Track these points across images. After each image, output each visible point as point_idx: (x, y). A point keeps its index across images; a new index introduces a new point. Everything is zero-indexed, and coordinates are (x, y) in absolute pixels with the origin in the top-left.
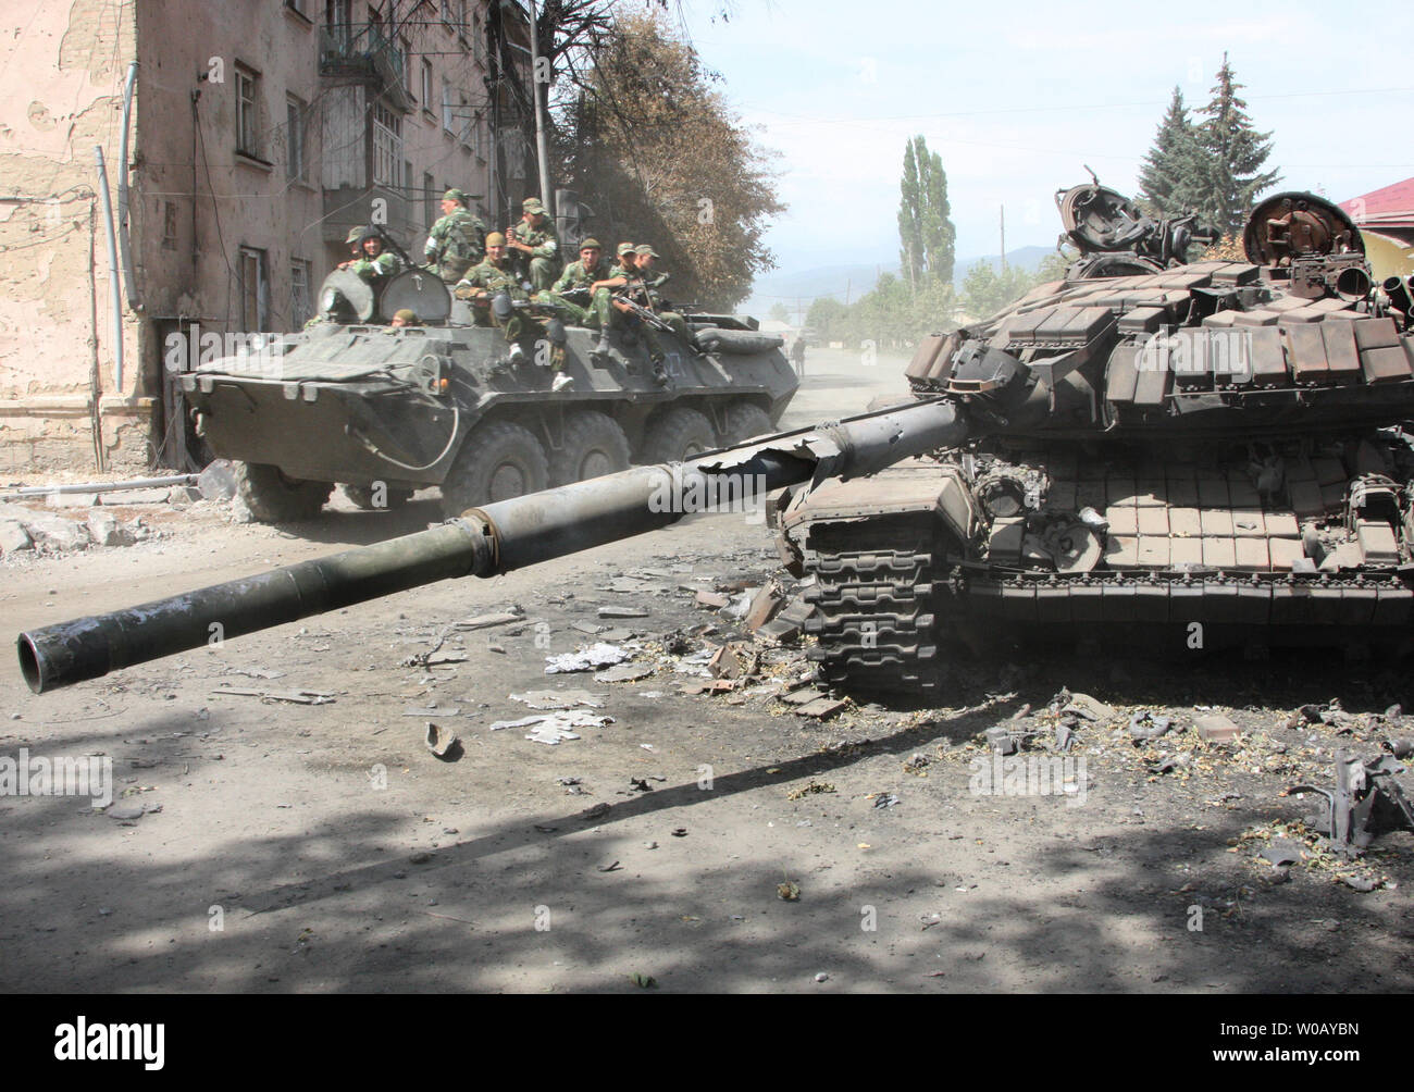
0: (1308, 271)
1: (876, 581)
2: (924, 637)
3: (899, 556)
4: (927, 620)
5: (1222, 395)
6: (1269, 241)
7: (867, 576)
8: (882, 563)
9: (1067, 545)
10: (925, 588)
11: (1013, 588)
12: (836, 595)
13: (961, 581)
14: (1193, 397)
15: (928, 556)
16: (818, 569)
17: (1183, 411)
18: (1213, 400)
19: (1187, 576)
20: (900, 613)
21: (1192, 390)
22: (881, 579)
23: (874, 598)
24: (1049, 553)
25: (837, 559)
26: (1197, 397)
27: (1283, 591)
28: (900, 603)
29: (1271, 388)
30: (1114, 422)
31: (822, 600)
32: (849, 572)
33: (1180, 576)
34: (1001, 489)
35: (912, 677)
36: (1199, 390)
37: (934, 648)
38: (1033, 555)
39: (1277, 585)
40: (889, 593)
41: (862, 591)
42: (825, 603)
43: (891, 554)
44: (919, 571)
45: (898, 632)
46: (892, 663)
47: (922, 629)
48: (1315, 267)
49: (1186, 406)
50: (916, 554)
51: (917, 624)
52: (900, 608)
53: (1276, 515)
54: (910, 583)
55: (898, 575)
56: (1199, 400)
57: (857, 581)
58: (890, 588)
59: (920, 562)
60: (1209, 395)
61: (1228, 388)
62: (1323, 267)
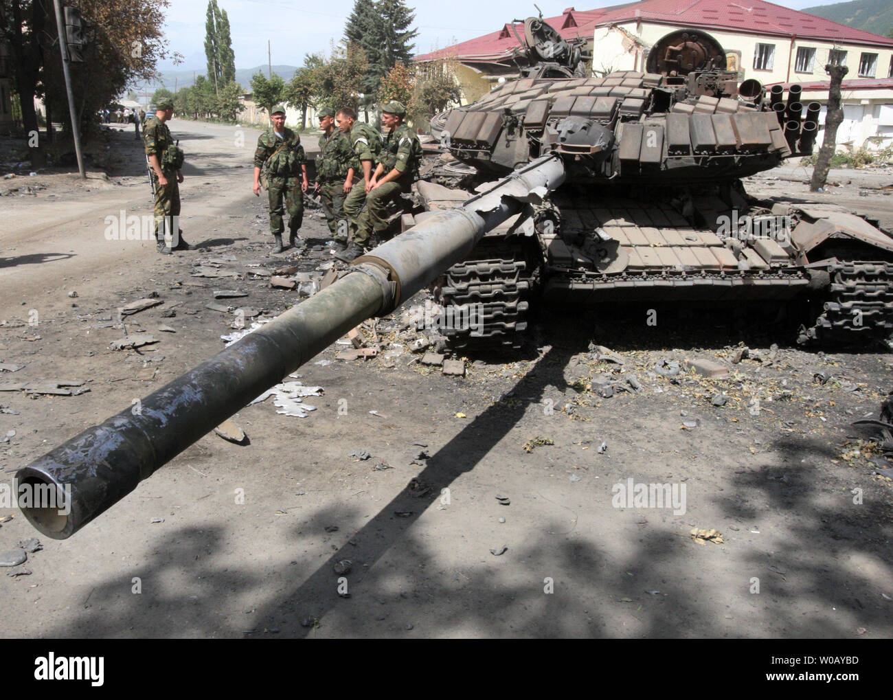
0: (707, 80)
1: (490, 281)
2: (521, 316)
3: (504, 263)
4: (524, 305)
5: (695, 158)
6: (666, 59)
7: (484, 278)
8: (495, 268)
9: (603, 253)
10: (523, 284)
11: (580, 283)
12: (465, 291)
13: (539, 278)
14: (677, 159)
15: (523, 263)
16: (452, 274)
17: (669, 168)
18: (689, 161)
19: (684, 274)
20: (506, 302)
21: (679, 154)
22: (493, 279)
23: (490, 292)
24: (589, 259)
25: (464, 266)
26: (680, 158)
27: (739, 282)
28: (507, 295)
29: (726, 154)
30: (616, 173)
31: (457, 295)
32: (473, 275)
33: (680, 273)
34: (545, 216)
35: (508, 343)
36: (683, 154)
37: (526, 323)
38: (579, 260)
39: (735, 278)
40: (501, 289)
41: (483, 288)
42: (458, 297)
43: (499, 262)
44: (518, 273)
45: (505, 314)
46: (499, 334)
47: (521, 312)
48: (712, 77)
49: (672, 164)
50: (514, 261)
51: (518, 309)
52: (507, 299)
53: (701, 231)
54: (513, 281)
55: (504, 276)
56: (681, 161)
57: (478, 281)
58: (501, 285)
59: (519, 267)
60: (686, 157)
61: (702, 153)
62: (717, 78)
